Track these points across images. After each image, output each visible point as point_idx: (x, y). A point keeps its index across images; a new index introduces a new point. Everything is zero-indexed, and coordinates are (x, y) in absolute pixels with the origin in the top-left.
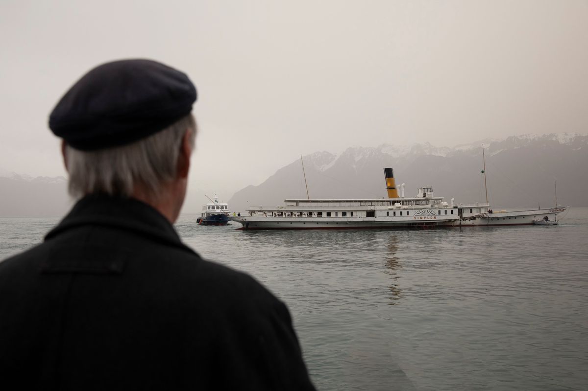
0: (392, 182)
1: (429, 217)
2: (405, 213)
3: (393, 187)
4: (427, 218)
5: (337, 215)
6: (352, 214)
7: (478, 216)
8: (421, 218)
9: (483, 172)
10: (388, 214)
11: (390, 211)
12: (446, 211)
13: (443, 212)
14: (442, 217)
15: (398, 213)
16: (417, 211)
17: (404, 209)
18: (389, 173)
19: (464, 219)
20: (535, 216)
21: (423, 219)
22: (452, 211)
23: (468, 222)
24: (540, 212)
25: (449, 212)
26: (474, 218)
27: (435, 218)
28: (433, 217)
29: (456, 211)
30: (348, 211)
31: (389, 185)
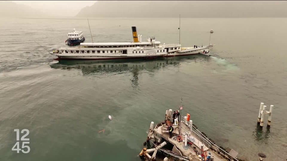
0: (136, 34)
1: (153, 54)
2: (141, 52)
3: (136, 36)
4: (152, 54)
5: (108, 52)
6: (115, 52)
7: (176, 52)
8: (149, 54)
9: (179, 29)
10: (133, 53)
11: (134, 51)
12: (161, 51)
13: (159, 51)
14: (159, 54)
15: (138, 52)
16: (147, 51)
17: (141, 50)
18: (134, 29)
19: (169, 53)
20: (200, 50)
21: (150, 55)
22: (164, 50)
23: (171, 54)
24: (202, 48)
25: (162, 51)
26: (173, 52)
27: (156, 54)
28: (155, 54)
29: (166, 50)
30: (114, 50)
31: (134, 36)
